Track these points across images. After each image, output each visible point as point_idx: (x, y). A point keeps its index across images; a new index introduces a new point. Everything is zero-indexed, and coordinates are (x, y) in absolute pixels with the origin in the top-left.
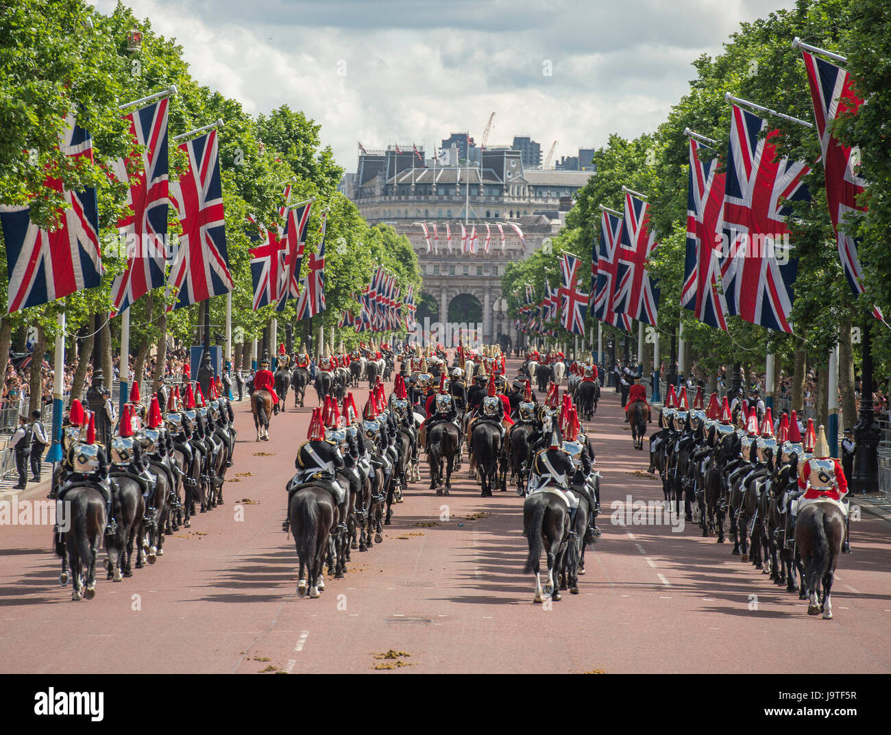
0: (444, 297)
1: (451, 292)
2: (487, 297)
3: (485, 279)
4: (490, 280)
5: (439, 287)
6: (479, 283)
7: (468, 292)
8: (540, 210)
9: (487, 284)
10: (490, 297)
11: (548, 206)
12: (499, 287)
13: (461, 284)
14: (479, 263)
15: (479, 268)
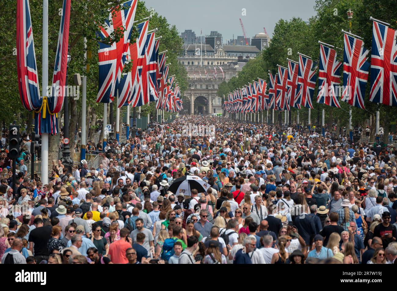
0: (193, 97)
1: (195, 95)
2: (210, 97)
3: (209, 90)
4: (211, 90)
5: (190, 93)
6: (207, 92)
7: (202, 95)
8: (230, 61)
9: (210, 92)
10: (212, 97)
11: (233, 60)
12: (215, 93)
13: (199, 92)
14: (207, 84)
15: (207, 86)
